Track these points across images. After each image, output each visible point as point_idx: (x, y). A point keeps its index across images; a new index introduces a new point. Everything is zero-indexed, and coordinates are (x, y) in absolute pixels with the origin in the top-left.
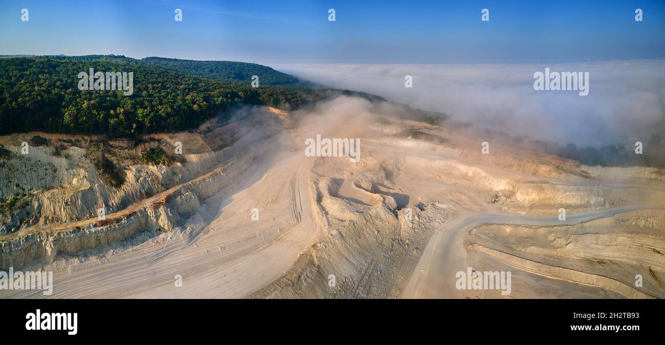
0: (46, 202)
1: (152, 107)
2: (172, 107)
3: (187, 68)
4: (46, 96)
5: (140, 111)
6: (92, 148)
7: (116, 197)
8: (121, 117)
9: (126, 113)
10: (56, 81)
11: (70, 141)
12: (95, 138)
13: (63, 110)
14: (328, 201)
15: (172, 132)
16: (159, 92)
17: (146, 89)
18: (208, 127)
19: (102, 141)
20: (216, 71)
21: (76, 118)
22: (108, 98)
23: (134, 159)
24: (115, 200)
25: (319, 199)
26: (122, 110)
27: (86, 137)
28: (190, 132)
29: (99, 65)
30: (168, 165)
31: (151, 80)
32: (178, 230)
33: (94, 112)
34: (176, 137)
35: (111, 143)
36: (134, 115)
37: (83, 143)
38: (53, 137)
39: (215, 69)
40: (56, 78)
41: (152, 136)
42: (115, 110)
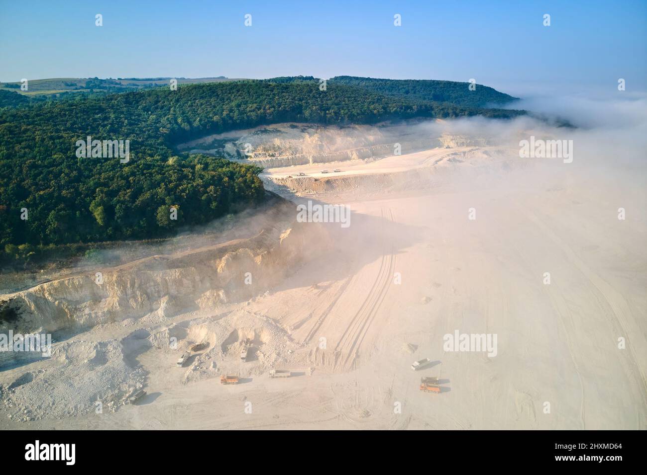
0: (304, 148)
1: (349, 110)
2: (361, 111)
3: (380, 88)
5: (342, 111)
6: (319, 129)
8: (333, 114)
9: (335, 113)
11: (308, 126)
15: (360, 124)
16: (353, 103)
17: (344, 101)
20: (413, 92)
22: (324, 105)
28: (370, 125)
30: (357, 139)
31: (347, 96)
32: (361, 160)
33: (319, 111)
34: (362, 126)
37: (314, 127)
39: (412, 90)
41: (349, 125)
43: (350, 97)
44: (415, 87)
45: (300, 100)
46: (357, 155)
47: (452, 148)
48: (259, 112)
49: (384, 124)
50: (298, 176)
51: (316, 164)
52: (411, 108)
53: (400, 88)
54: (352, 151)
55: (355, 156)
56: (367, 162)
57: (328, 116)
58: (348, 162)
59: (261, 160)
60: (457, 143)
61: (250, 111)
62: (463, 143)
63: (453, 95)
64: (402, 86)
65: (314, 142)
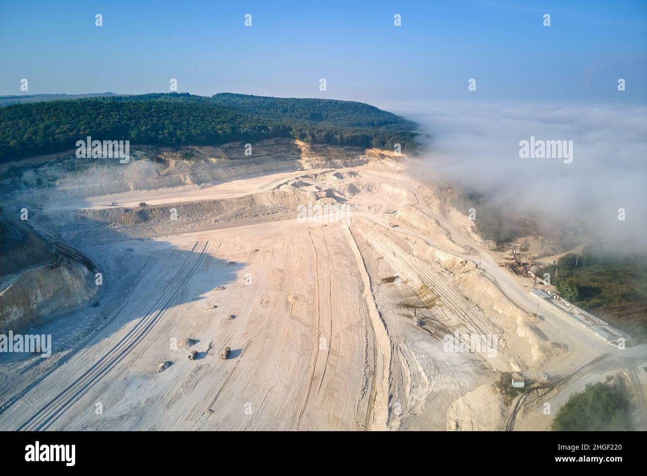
2: (202, 131)
4: (118, 124)
5: (179, 132)
6: (149, 152)
7: (164, 172)
8: (166, 135)
9: (170, 133)
10: (124, 116)
11: (135, 148)
12: (150, 147)
13: (129, 132)
15: (200, 145)
16: (197, 123)
17: (188, 120)
19: (155, 148)
20: (291, 111)
21: (138, 135)
22: (158, 125)
23: (174, 158)
26: (167, 131)
27: (145, 146)
28: (213, 146)
29: (154, 105)
30: (196, 161)
32: (196, 184)
33: (149, 132)
34: (204, 148)
35: (161, 149)
36: (175, 134)
37: (143, 149)
40: (123, 114)
41: (187, 147)
42: (162, 131)
43: (197, 116)
44: (294, 106)
45: (130, 119)
46: (191, 180)
47: (307, 170)
48: (70, 134)
49: (233, 146)
50: (110, 206)
51: (139, 191)
52: (266, 128)
53: (278, 106)
54: (185, 175)
55: (188, 180)
56: (202, 188)
57: (160, 137)
58: (181, 188)
59: (65, 189)
60: (312, 165)
61: (59, 133)
62: (318, 164)
63: (331, 114)
64: (281, 105)
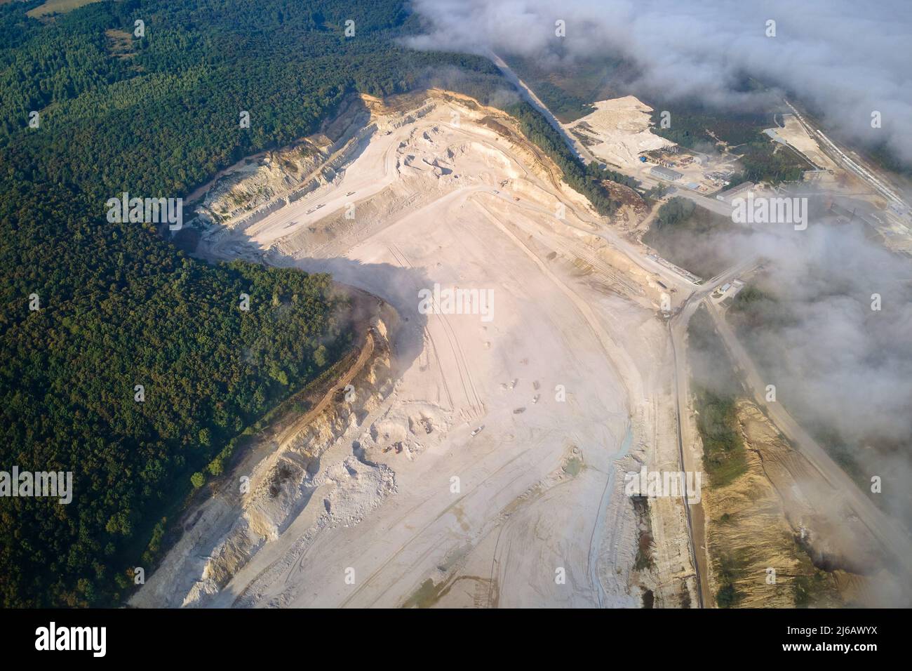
0: (273, 186)
4: (239, 135)
7: (299, 176)
11: (262, 157)
13: (252, 140)
14: (403, 168)
18: (325, 126)
23: (297, 157)
24: (299, 178)
25: (398, 165)
26: (279, 129)
27: (268, 151)
28: (317, 133)
30: (314, 155)
32: (330, 183)
33: (267, 135)
36: (286, 130)
37: (268, 155)
38: (253, 157)
41: (298, 140)
42: (275, 131)
47: (392, 132)
49: (326, 124)
51: (294, 203)
54: (317, 174)
55: (323, 180)
56: (337, 185)
59: (244, 219)
60: (394, 125)
65: (278, 175)
